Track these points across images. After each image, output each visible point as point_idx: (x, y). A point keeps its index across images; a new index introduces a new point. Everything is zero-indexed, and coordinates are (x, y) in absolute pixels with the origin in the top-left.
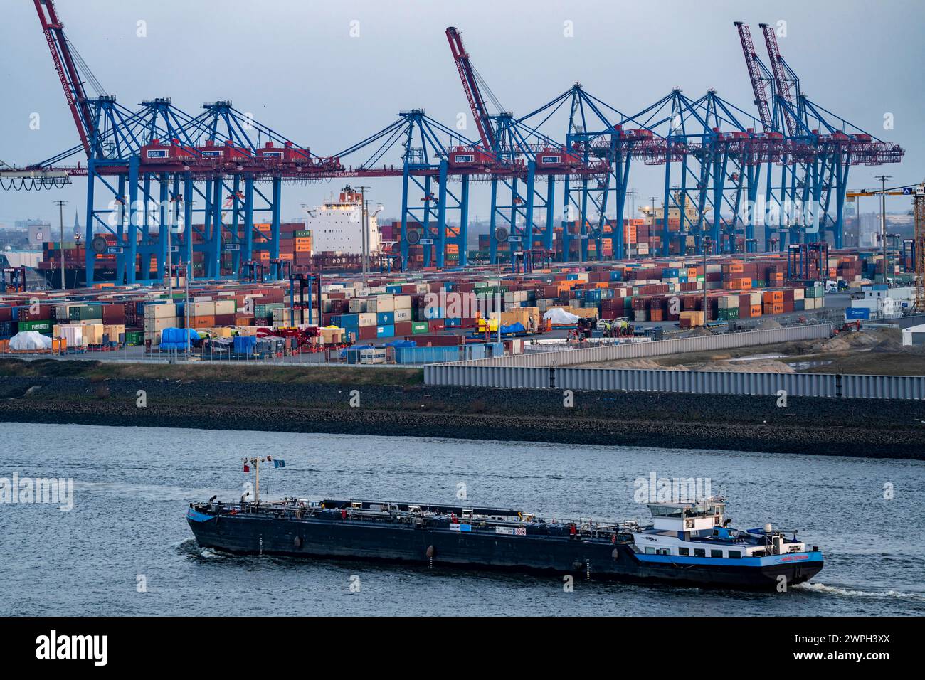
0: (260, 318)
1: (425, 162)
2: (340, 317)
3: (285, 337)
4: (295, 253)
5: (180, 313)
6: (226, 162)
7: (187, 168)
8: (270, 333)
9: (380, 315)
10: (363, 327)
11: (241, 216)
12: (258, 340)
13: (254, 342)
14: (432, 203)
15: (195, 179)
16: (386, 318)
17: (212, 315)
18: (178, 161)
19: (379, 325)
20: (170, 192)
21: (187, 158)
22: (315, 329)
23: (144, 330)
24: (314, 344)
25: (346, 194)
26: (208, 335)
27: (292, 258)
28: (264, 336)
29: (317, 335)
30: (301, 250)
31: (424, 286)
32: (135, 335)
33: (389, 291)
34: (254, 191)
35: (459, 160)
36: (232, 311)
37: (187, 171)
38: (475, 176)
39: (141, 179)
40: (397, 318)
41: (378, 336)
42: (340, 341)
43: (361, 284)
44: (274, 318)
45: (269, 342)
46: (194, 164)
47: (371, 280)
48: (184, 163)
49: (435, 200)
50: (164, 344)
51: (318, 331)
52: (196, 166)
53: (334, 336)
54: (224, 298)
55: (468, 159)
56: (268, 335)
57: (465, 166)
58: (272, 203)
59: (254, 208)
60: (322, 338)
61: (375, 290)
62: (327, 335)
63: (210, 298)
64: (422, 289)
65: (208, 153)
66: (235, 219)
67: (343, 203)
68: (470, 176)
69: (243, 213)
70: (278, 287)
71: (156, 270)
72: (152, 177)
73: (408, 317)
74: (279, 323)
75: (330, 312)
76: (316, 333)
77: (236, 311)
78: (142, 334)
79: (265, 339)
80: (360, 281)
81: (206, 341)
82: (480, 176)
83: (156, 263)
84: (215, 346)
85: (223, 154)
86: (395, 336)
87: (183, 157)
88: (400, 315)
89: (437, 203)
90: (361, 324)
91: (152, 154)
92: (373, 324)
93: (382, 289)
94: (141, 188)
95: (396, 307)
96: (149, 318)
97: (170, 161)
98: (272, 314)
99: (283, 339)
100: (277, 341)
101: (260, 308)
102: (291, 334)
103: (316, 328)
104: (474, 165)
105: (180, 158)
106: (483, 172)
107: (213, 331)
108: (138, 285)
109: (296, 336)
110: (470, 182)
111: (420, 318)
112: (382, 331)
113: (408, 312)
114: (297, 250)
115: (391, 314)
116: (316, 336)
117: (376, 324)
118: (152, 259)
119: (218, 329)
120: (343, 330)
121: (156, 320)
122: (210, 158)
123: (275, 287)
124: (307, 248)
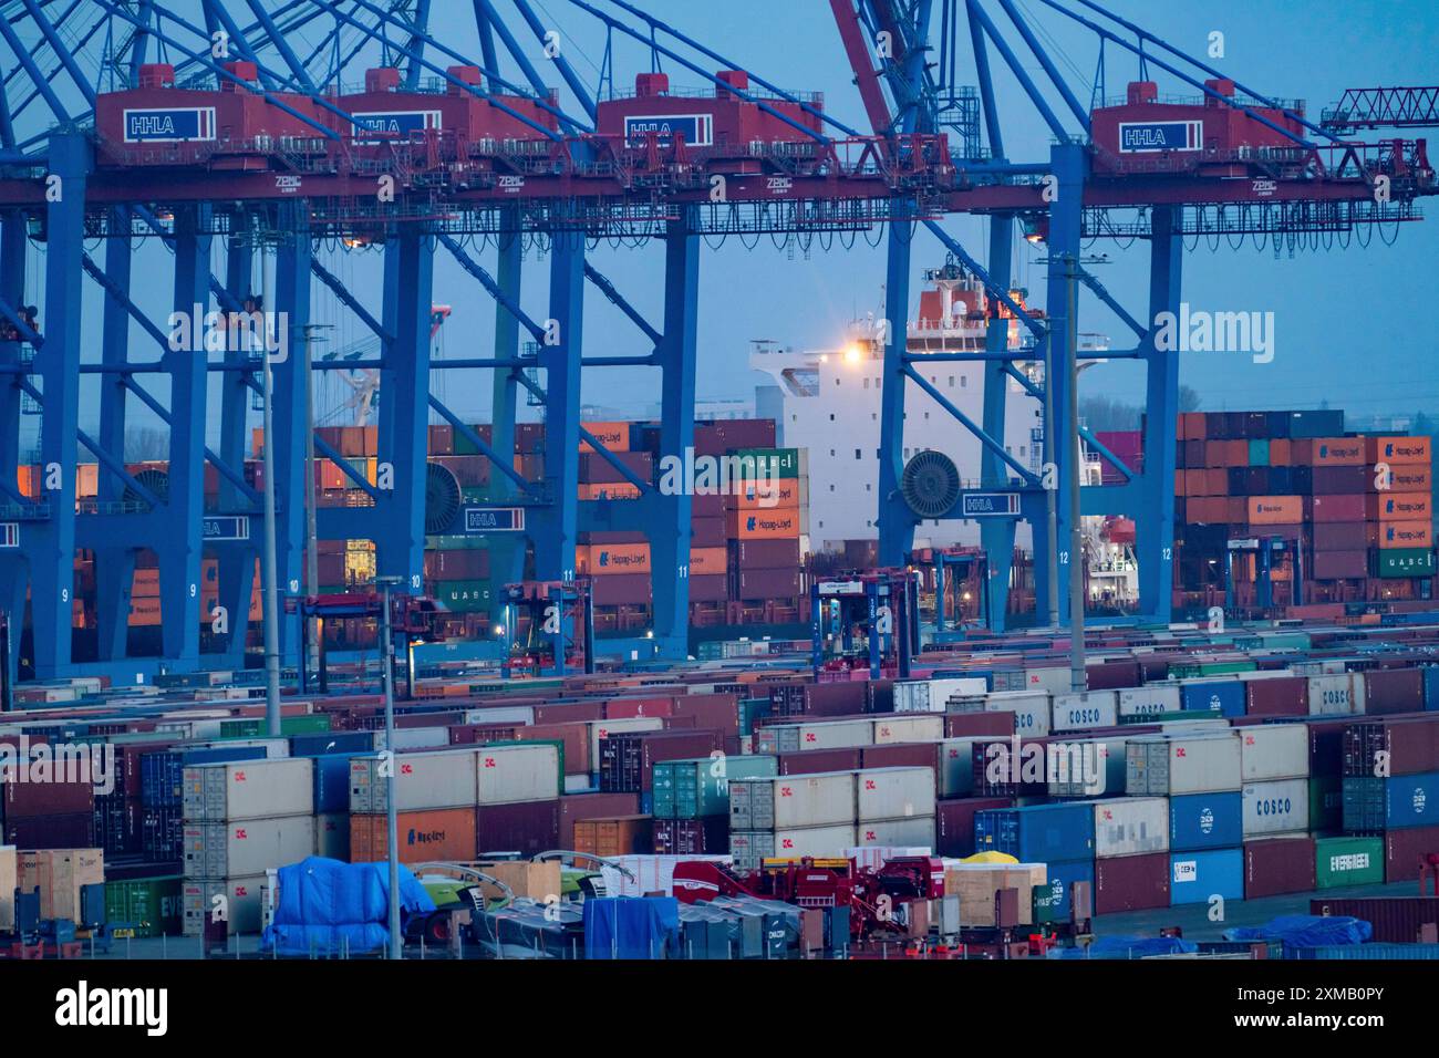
0: (676, 821)
1: (986, 153)
2: (1016, 816)
3: (793, 901)
4: (732, 545)
5: (333, 799)
6: (454, 159)
7: (289, 184)
8: (730, 885)
9: (1183, 808)
10: (1114, 859)
11: (532, 388)
12: (686, 913)
13: (668, 922)
14: (1016, 335)
15: (321, 232)
16: (1207, 821)
17: (465, 808)
18: (253, 155)
19: (1178, 850)
20: (215, 286)
21: (290, 142)
22: (922, 865)
23: (180, 867)
24: (921, 929)
25: (948, 296)
26: (464, 895)
27: (723, 569)
28: (708, 895)
29: (933, 891)
30: (759, 533)
31: (1342, 682)
32: (142, 894)
33: (1194, 703)
34: (587, 282)
35: (1137, 142)
36: (549, 792)
37: (289, 199)
38: (1211, 212)
39: (94, 232)
40: (1254, 823)
41: (1176, 898)
42: (1025, 917)
43: (1063, 675)
44: (735, 822)
45: (732, 920)
46: (318, 167)
47: (1096, 660)
48: (278, 164)
49: (1029, 319)
50: (284, 930)
51: (936, 877)
52: (329, 175)
53: (1004, 897)
54: (503, 734)
55: (1176, 136)
56: (722, 893)
57: (1161, 167)
58: (660, 330)
59: (585, 354)
60: (951, 907)
61: (1136, 699)
62: (972, 892)
63: (439, 734)
64: (1333, 697)
65: (375, 118)
66: (504, 401)
67: (933, 334)
68: (1189, 214)
69: (541, 377)
70: (708, 688)
71: (155, 619)
72: (138, 224)
73: (1297, 816)
74: (758, 840)
75: (968, 795)
76: (928, 882)
77: (562, 791)
78: (175, 889)
79: (715, 910)
80: (1052, 661)
81: (461, 917)
82: (1232, 212)
83: (155, 589)
84: (504, 941)
85: (437, 123)
86: (1245, 899)
87: (275, 135)
88: (1267, 808)
89: (1037, 331)
90: (1104, 848)
91: (144, 126)
92: (1154, 847)
93: (1164, 696)
94: (95, 273)
95: (1248, 775)
96: (205, 821)
97: (217, 157)
98: (725, 801)
99: (792, 911)
100: (765, 919)
101: (674, 777)
102: (817, 888)
103: (925, 859)
104: (1204, 165)
105: (262, 141)
106: (1246, 198)
107: (486, 874)
108: (93, 685)
109: (843, 897)
110: (1188, 240)
111: (1349, 821)
112: (1191, 876)
113: (1298, 794)
114: (743, 533)
115: (1228, 803)
116: (928, 895)
117: (1165, 846)
118: (140, 574)
119: (506, 868)
120: (1038, 872)
121: (232, 829)
122: (384, 140)
123: (693, 689)
124: (786, 524)
